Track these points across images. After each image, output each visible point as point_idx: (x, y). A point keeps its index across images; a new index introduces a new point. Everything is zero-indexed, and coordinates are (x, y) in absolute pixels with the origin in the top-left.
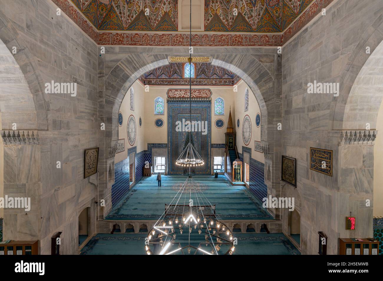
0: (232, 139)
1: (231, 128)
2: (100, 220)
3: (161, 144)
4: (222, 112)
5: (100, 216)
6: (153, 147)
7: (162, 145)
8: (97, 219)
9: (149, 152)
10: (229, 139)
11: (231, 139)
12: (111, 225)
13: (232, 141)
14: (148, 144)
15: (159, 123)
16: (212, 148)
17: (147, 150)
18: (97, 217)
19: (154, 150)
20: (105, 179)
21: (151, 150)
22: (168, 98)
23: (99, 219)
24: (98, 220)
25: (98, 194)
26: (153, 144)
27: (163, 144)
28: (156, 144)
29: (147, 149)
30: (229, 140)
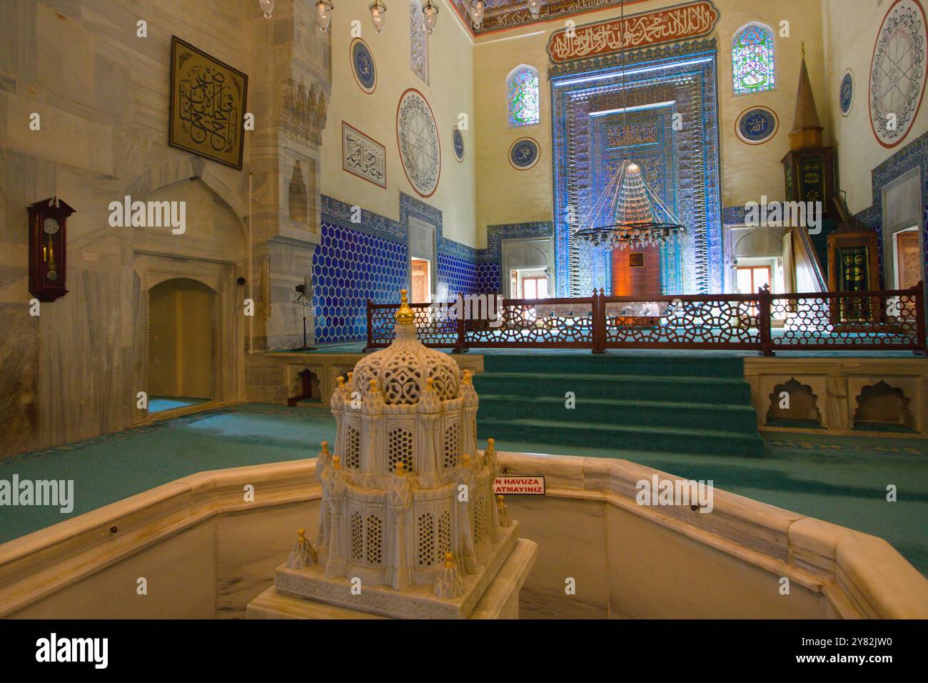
0: (819, 172)
1: (811, 128)
2: (254, 354)
3: (533, 224)
4: (764, 82)
5: (256, 339)
6: (506, 237)
7: (534, 228)
8: (247, 349)
9: (491, 256)
10: (804, 173)
11: (811, 171)
12: (289, 371)
13: (816, 181)
14: (489, 226)
15: (523, 153)
16: (726, 222)
17: (485, 250)
18: (247, 339)
19: (508, 247)
20: (271, 201)
21: (499, 246)
22: (553, 62)
23: (254, 348)
24: (251, 352)
25: (251, 256)
26: (506, 227)
27: (537, 223)
28: (513, 226)
29: (484, 246)
30: (803, 179)
